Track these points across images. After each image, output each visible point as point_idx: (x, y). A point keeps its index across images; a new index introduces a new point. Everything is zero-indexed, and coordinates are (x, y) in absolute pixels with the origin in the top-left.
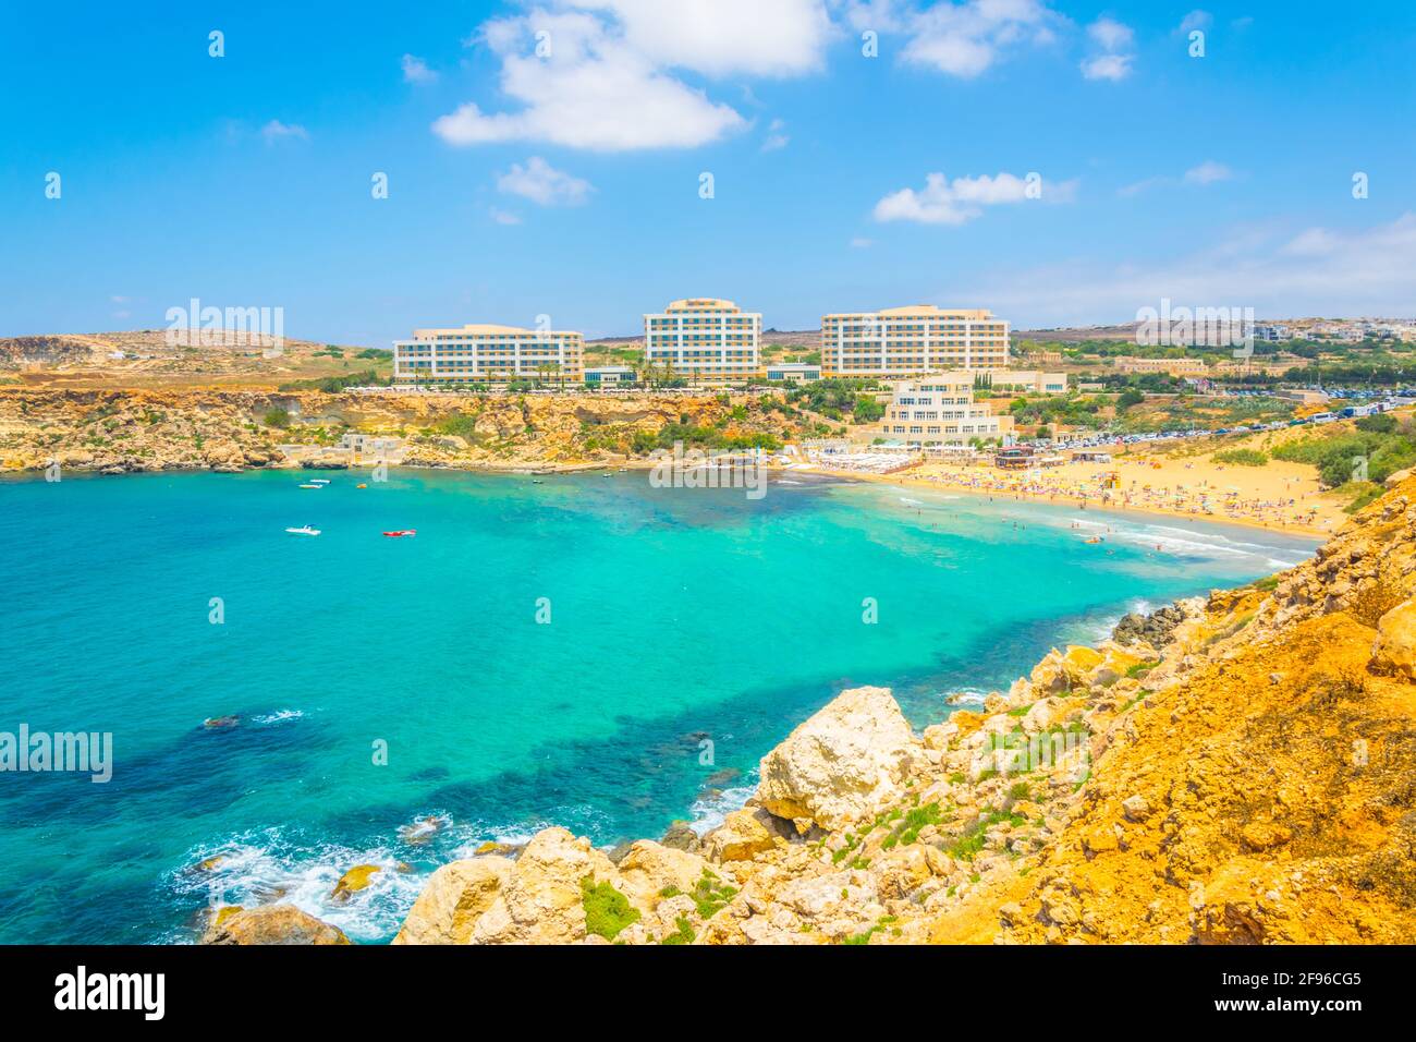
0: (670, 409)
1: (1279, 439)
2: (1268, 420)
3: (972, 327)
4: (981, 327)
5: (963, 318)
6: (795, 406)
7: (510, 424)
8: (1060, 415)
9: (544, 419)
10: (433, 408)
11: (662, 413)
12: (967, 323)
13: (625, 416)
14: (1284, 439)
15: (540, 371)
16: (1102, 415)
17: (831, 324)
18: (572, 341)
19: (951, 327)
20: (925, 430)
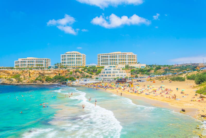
0: (57, 72)
1: (190, 74)
2: (189, 70)
3: (128, 56)
4: (130, 56)
5: (126, 54)
6: (83, 72)
7: (26, 76)
8: (141, 73)
9: (33, 75)
10: (13, 73)
11: (56, 73)
12: (127, 55)
13: (48, 74)
14: (191, 74)
15: (37, 66)
16: (151, 72)
17: (99, 56)
18: (46, 60)
19: (123, 56)
20: (108, 76)
